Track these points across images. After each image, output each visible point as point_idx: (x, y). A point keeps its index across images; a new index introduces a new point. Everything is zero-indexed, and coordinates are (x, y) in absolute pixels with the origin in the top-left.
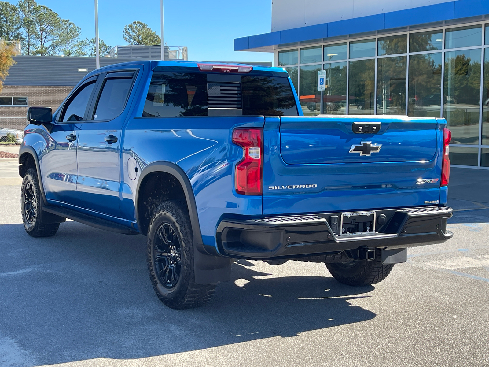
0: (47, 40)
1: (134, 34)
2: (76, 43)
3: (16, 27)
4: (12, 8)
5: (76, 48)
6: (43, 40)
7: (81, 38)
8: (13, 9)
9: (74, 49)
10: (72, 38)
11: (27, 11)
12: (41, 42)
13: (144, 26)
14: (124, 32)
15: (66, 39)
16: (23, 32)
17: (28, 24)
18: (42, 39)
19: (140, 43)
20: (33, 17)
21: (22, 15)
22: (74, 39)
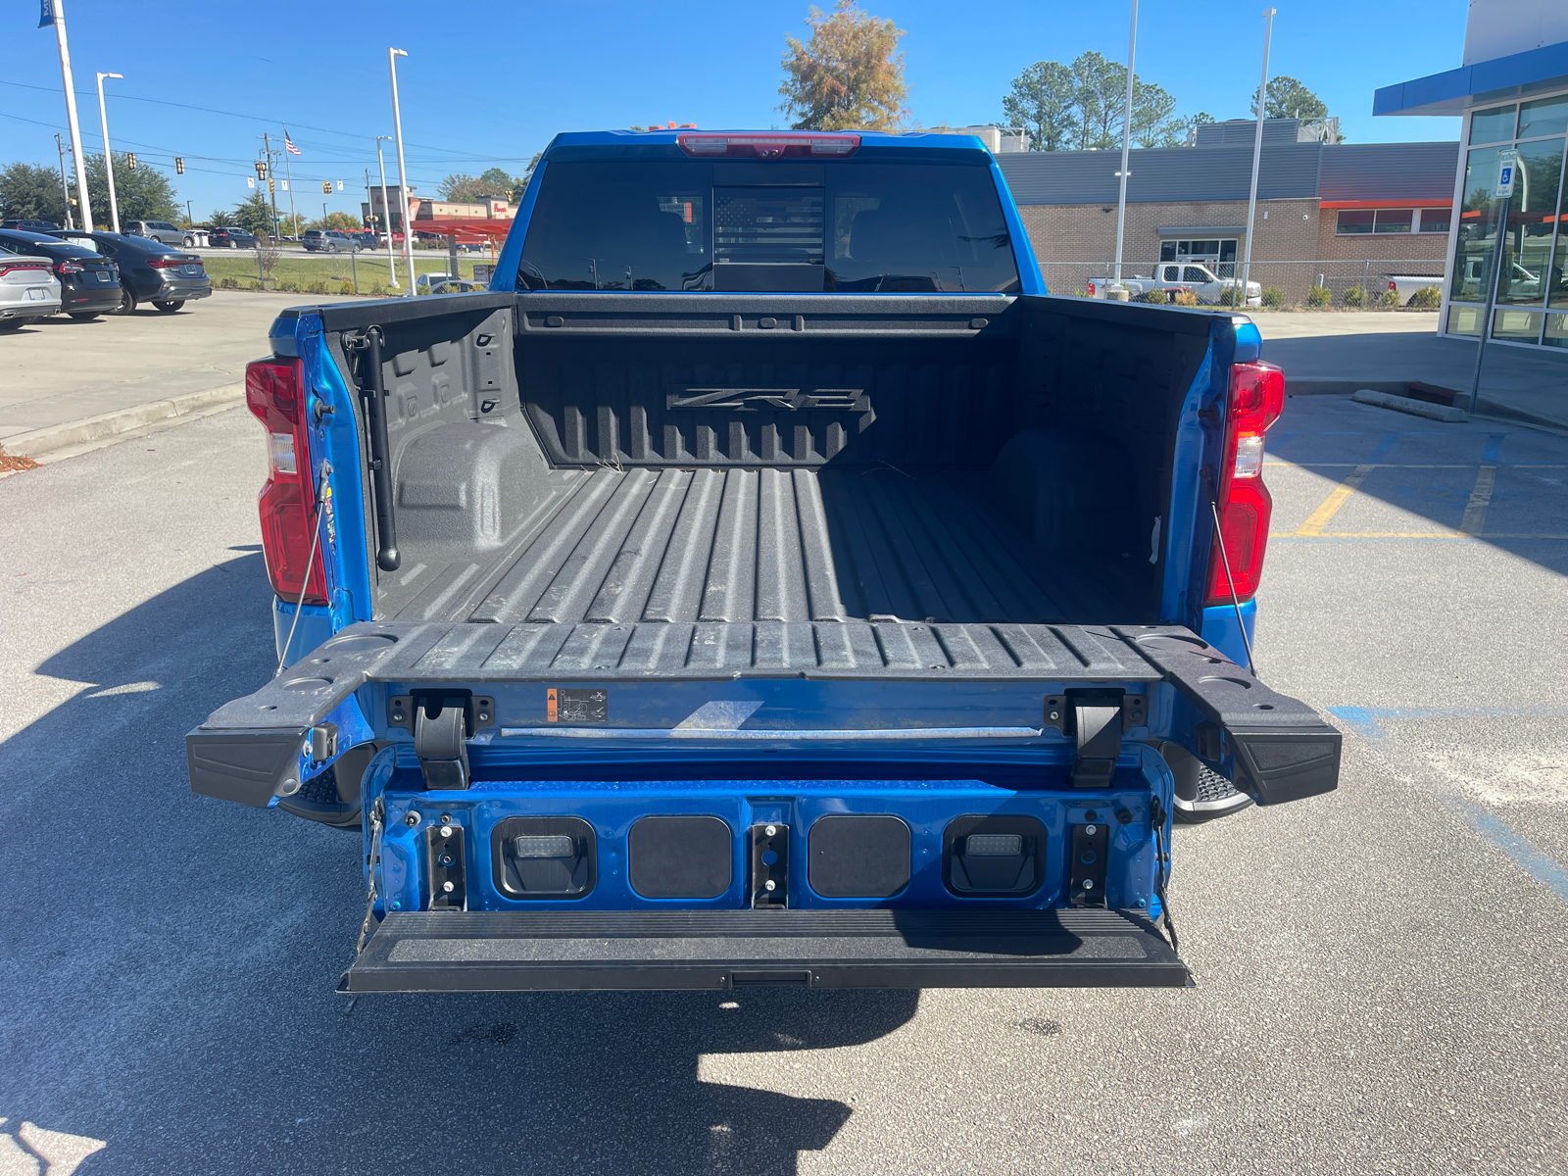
0: (1114, 123)
1: (1274, 101)
2: (1164, 126)
3: (1066, 104)
4: (1062, 72)
5: (1165, 134)
6: (1108, 124)
7: (1175, 116)
8: (1064, 73)
9: (1160, 137)
10: (1159, 116)
11: (1086, 74)
12: (1105, 128)
13: (1294, 85)
14: (1254, 97)
15: (1146, 119)
16: (1076, 112)
17: (1086, 97)
18: (1105, 123)
19: (1280, 116)
20: (1095, 85)
21: (1078, 84)
22: (1162, 119)
